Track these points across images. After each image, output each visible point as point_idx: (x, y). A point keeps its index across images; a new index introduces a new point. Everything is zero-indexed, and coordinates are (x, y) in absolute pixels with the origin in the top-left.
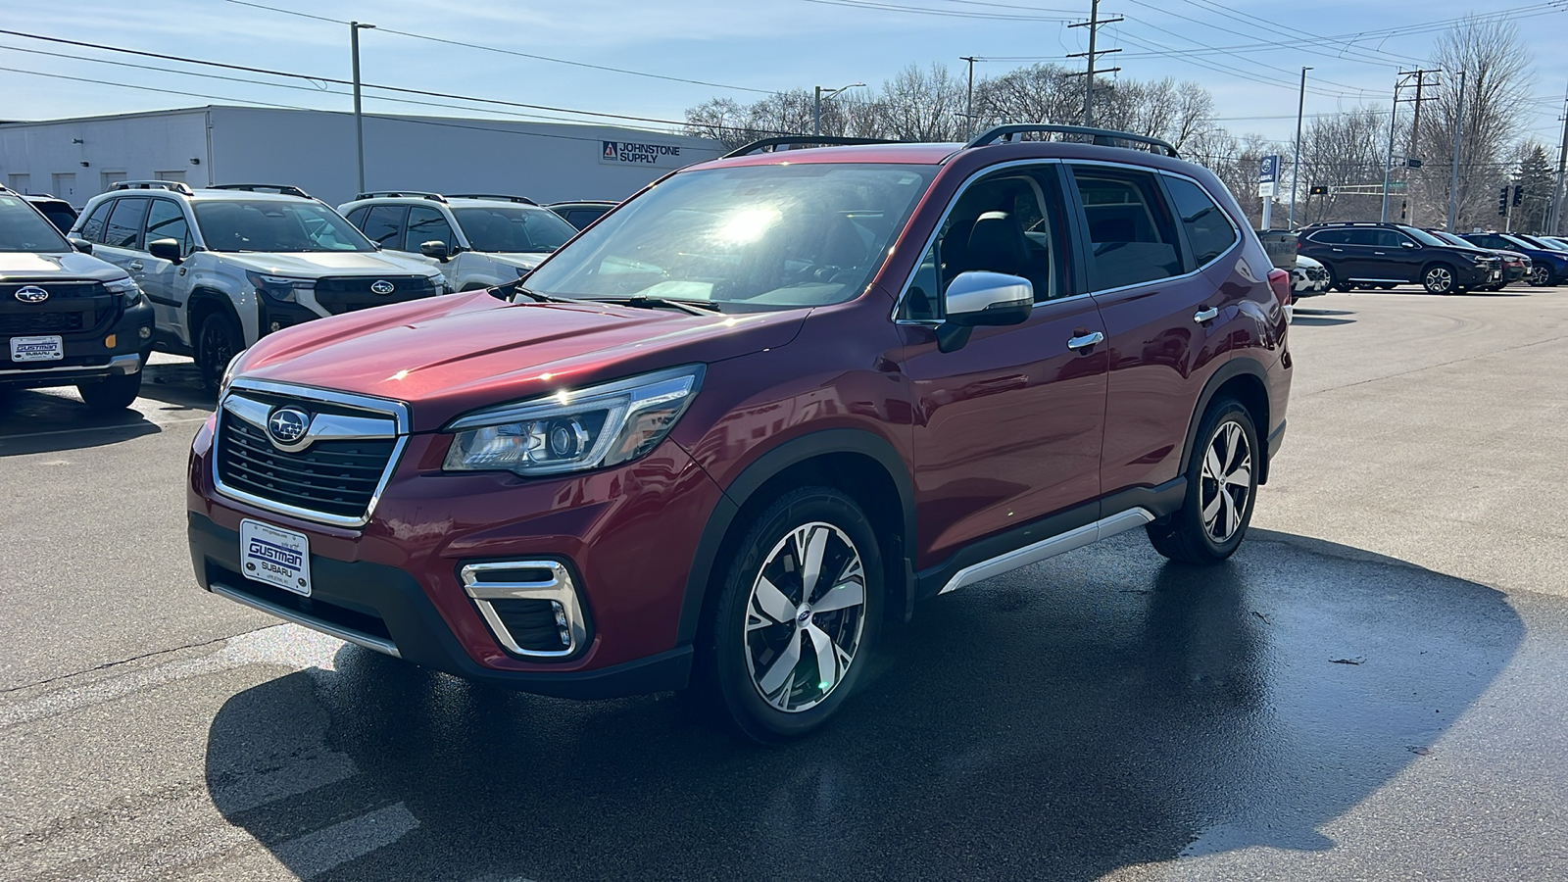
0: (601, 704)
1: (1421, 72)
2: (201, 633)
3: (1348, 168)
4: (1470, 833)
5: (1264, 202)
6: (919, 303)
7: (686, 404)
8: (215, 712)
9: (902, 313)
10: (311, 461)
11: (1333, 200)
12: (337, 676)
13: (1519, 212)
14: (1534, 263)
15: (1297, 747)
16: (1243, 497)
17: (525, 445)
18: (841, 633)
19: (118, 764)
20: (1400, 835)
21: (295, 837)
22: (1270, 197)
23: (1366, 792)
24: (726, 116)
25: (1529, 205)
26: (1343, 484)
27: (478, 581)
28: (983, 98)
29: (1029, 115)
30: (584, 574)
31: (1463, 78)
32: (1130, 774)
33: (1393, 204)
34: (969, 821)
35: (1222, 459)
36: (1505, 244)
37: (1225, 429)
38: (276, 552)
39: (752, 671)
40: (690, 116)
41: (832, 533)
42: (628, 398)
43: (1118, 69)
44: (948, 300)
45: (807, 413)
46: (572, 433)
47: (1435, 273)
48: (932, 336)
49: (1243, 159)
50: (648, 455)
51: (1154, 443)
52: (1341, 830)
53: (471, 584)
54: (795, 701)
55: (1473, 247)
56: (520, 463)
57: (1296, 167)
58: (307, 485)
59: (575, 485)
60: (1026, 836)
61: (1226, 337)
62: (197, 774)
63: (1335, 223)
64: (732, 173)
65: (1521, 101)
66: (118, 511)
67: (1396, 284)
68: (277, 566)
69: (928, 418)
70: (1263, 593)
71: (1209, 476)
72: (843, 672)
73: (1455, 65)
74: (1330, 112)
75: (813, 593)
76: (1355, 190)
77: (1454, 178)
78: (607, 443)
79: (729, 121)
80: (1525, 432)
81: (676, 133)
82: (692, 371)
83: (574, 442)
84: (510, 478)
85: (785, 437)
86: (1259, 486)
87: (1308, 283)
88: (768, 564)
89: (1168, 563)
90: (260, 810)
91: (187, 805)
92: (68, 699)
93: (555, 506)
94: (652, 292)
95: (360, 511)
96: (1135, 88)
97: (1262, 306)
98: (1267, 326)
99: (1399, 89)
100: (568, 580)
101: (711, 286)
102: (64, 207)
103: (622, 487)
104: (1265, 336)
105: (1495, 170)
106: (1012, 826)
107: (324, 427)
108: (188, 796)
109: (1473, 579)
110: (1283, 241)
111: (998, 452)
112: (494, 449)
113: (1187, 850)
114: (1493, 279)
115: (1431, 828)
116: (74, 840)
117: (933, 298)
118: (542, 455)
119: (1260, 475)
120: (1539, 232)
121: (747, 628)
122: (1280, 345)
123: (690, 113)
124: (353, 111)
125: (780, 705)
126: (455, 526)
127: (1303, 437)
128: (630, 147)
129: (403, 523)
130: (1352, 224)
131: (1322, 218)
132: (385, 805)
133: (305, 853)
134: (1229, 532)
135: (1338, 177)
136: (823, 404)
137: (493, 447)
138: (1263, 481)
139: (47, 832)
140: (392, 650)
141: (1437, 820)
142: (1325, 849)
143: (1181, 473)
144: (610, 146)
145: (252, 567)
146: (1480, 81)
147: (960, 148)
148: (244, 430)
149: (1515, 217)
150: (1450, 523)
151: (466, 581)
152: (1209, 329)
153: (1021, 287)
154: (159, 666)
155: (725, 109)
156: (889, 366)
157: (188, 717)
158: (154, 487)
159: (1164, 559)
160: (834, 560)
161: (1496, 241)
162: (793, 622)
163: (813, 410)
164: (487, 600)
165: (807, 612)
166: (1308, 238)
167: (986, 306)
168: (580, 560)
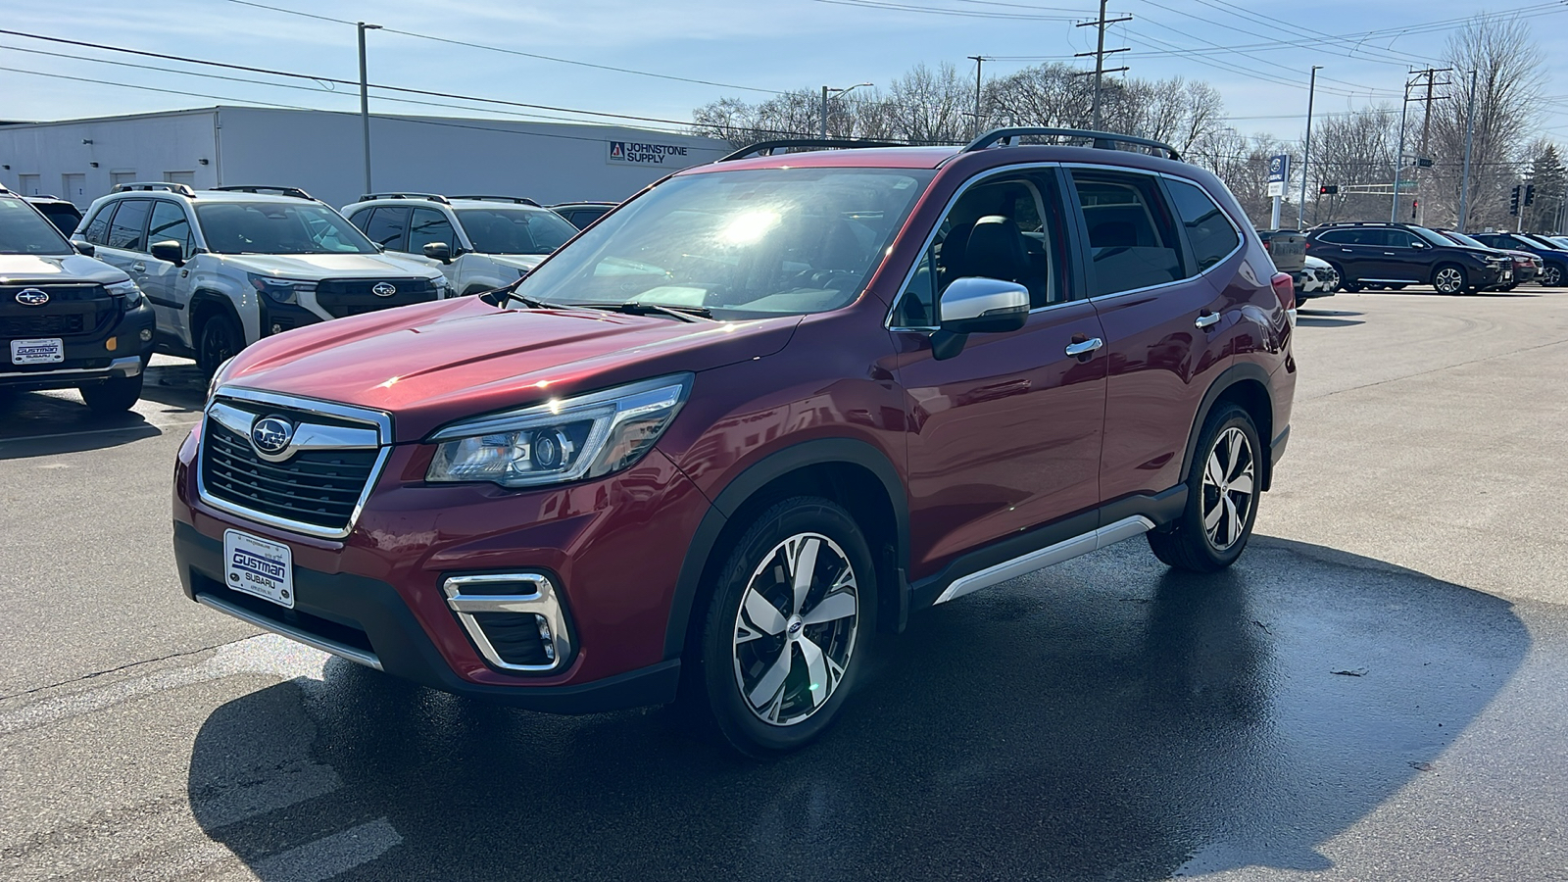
0: (590, 717)
1: (1431, 71)
2: (191, 641)
3: (1359, 167)
4: (1471, 853)
5: (1274, 202)
6: (916, 309)
7: (674, 412)
8: (201, 723)
9: (896, 320)
10: (295, 472)
11: (1343, 200)
12: (326, 686)
13: (1531, 212)
14: (1546, 264)
15: (1295, 762)
16: (1245, 504)
17: (510, 455)
18: (834, 645)
19: (100, 776)
20: (1400, 854)
21: (276, 853)
22: (1280, 197)
23: (1365, 809)
24: (733, 116)
25: (1541, 204)
26: (1349, 489)
27: (461, 593)
28: (992, 98)
29: (1038, 114)
30: (568, 586)
31: (1475, 77)
32: (1125, 790)
33: (1404, 203)
34: (960, 839)
35: (1224, 465)
36: (1516, 244)
37: (1227, 436)
38: (260, 562)
39: (741, 684)
40: (698, 116)
41: (823, 543)
42: (614, 407)
43: (1127, 69)
44: (943, 307)
45: (803, 419)
46: (557, 443)
47: (1445, 273)
48: (927, 343)
49: (1252, 158)
50: (635, 465)
51: (1157, 449)
52: (1339, 849)
53: (454, 597)
54: (785, 713)
55: (1484, 247)
56: (504, 474)
57: (1306, 166)
58: (290, 495)
59: (561, 495)
60: (1017, 854)
61: (1228, 342)
62: (180, 787)
63: (1344, 223)
64: (728, 176)
65: (1532, 100)
66: (114, 516)
67: (1406, 284)
68: (261, 577)
69: (921, 426)
70: (1265, 602)
71: (1211, 482)
72: (835, 685)
73: (1467, 64)
74: (1340, 112)
75: (804, 604)
76: (1366, 189)
77: (1465, 176)
78: (593, 452)
79: (737, 121)
80: (1534, 437)
81: (683, 133)
82: (680, 380)
83: (558, 453)
84: (495, 489)
85: (778, 445)
86: (1262, 493)
87: (1316, 283)
88: (757, 576)
89: (1170, 571)
90: (241, 825)
91: (168, 820)
92: (54, 709)
93: (542, 517)
94: (644, 298)
95: (342, 523)
96: (1144, 88)
97: (1265, 311)
98: (1271, 331)
99: (1410, 88)
100: (552, 592)
101: (704, 292)
102: (69, 209)
103: (608, 496)
104: (1268, 340)
105: (1507, 169)
106: (1003, 844)
107: (307, 438)
108: (170, 810)
109: (1478, 588)
110: (1291, 241)
111: (999, 457)
112: (478, 460)
113: (1181, 870)
114: (1504, 279)
115: (1431, 848)
116: (53, 856)
117: (928, 305)
118: (527, 466)
119: (1263, 481)
120: (1551, 231)
121: (736, 640)
122: (1283, 350)
123: (697, 112)
124: (360, 111)
125: (771, 718)
126: (441, 536)
127: (1309, 441)
128: (637, 147)
129: (387, 534)
130: (1361, 224)
131: (1332, 217)
132: (368, 820)
133: (284, 870)
134: (1231, 540)
135: (1349, 177)
136: (818, 414)
137: (477, 458)
138: (1266, 488)
139: (26, 847)
140: (375, 663)
141: (1437, 839)
142: (1322, 869)
143: (1182, 480)
144: (617, 146)
145: (236, 578)
146: (1492, 80)
147: (957, 152)
148: (229, 438)
149: (1526, 216)
150: (1456, 530)
151: (448, 594)
152: (1211, 335)
153: (1017, 293)
154: (147, 675)
155: (733, 109)
156: (883, 374)
157: (173, 728)
158: (151, 491)
159: (1165, 567)
160: (826, 569)
161: (1507, 241)
162: (783, 634)
163: (808, 416)
164: (470, 613)
165: (798, 624)
166: (1317, 238)
167: (981, 312)
168: (565, 572)
